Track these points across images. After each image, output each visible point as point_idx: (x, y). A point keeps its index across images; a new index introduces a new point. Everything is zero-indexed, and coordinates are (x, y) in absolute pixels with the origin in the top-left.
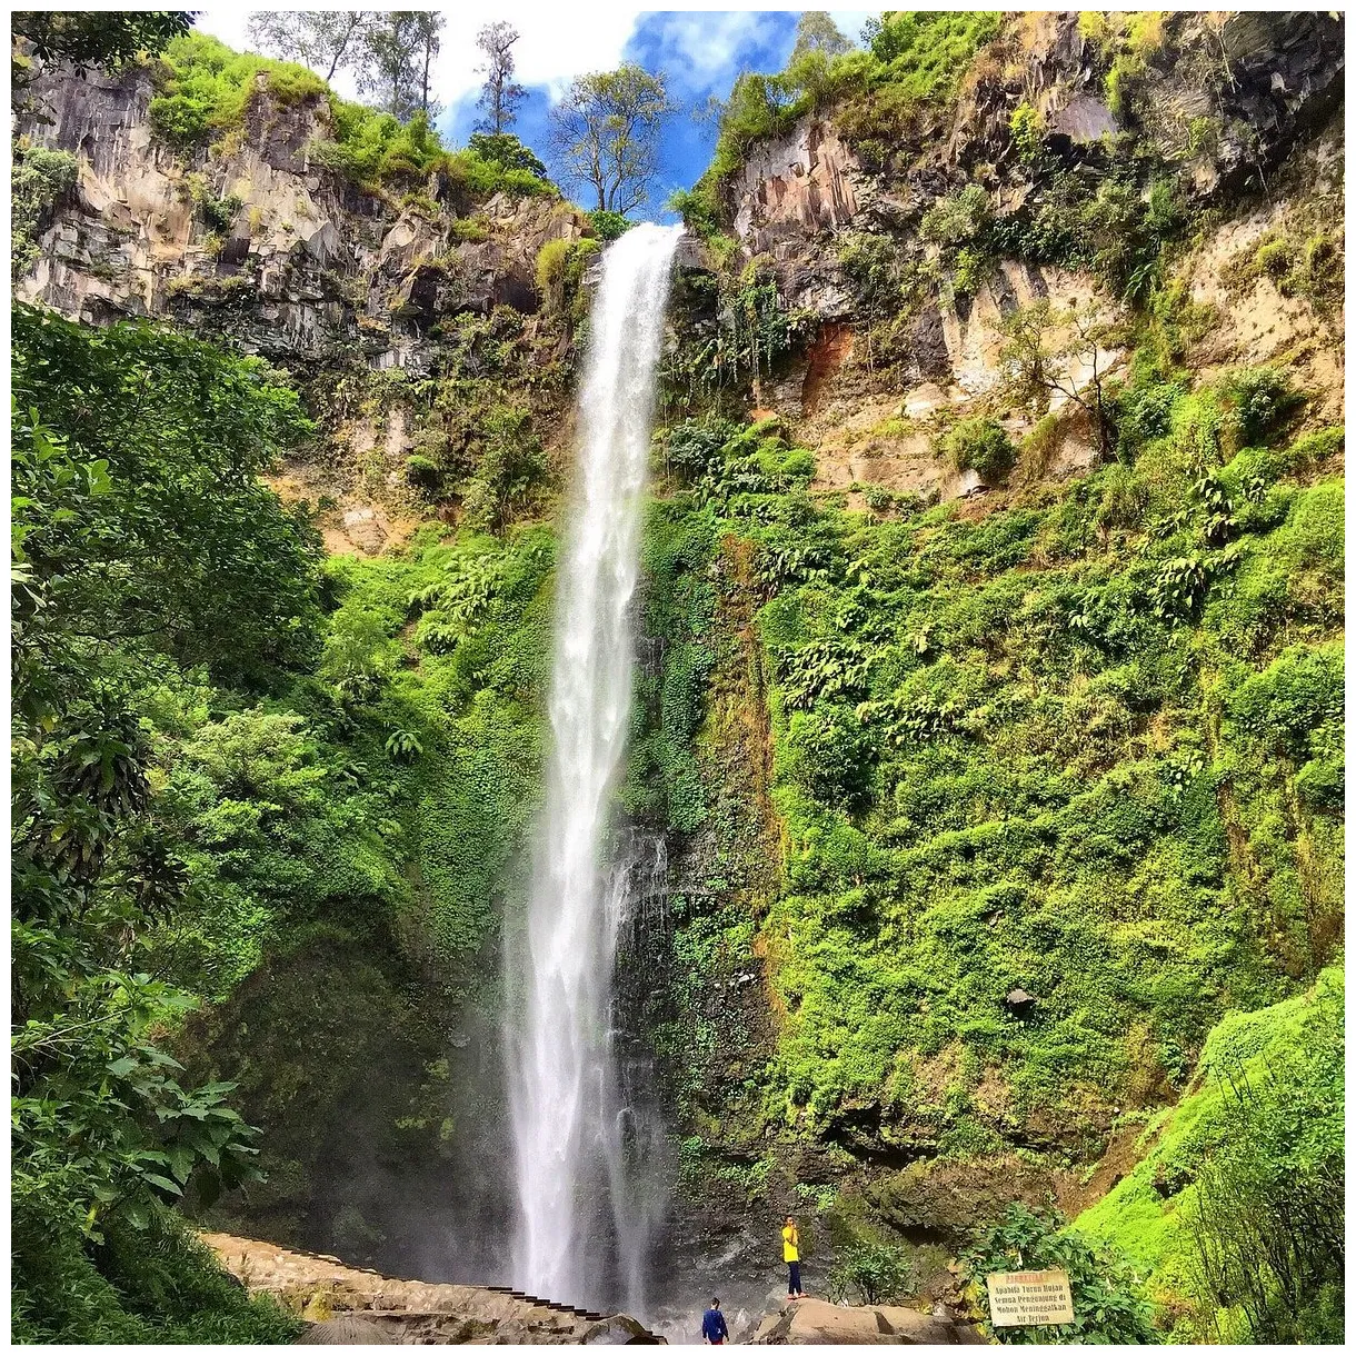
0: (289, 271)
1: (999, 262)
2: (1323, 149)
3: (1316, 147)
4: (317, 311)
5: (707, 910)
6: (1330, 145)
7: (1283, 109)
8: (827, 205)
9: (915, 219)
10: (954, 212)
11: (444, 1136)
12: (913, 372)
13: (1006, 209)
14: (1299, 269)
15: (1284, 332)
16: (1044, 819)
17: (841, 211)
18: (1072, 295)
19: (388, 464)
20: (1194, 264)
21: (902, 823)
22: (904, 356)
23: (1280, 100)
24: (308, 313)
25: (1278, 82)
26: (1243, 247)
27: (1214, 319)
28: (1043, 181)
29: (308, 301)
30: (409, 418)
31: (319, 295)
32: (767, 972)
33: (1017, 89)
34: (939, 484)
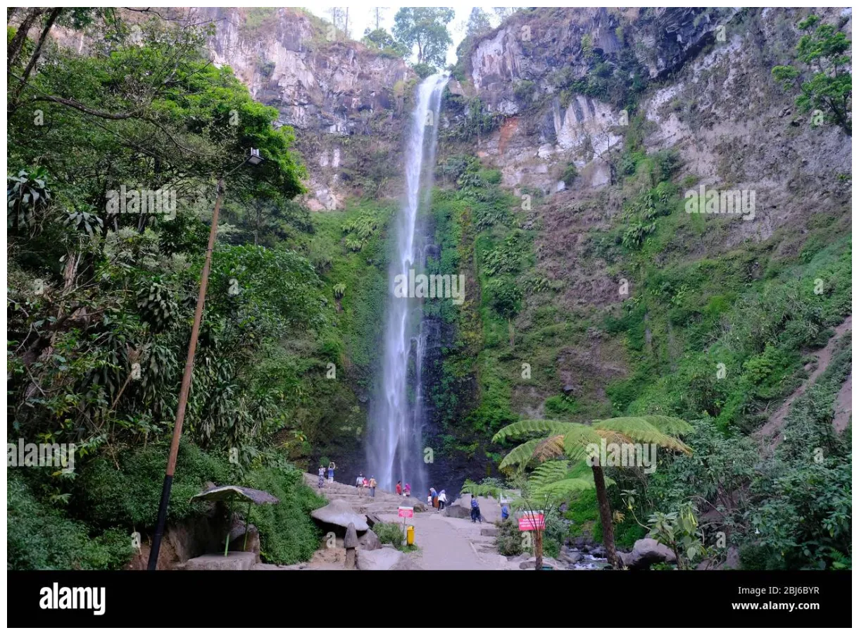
0: (294, 93)
1: (575, 96)
2: (696, 65)
3: (693, 64)
4: (305, 109)
5: (455, 352)
6: (698, 64)
7: (682, 49)
8: (509, 68)
9: (543, 75)
10: (560, 74)
11: (358, 433)
12: (542, 138)
13: (578, 76)
14: (686, 111)
15: (679, 136)
16: (580, 323)
17: (515, 71)
18: (603, 112)
19: (333, 170)
20: (648, 104)
21: (528, 323)
22: (539, 132)
23: (681, 45)
24: (302, 109)
25: (679, 38)
26: (666, 100)
27: (654, 128)
28: (592, 66)
29: (302, 104)
30: (342, 152)
31: (306, 102)
32: (478, 377)
33: (585, 27)
34: (550, 186)
